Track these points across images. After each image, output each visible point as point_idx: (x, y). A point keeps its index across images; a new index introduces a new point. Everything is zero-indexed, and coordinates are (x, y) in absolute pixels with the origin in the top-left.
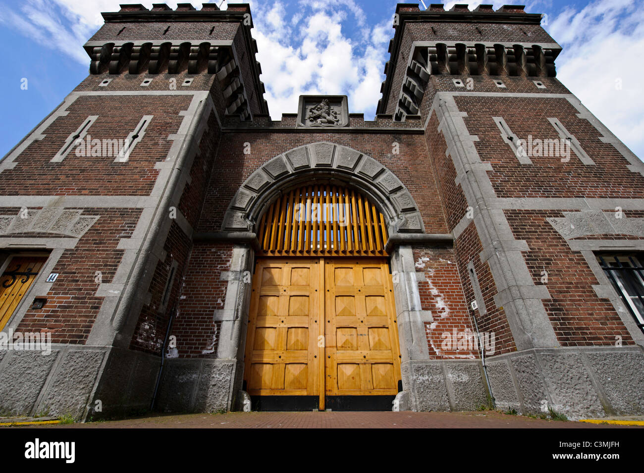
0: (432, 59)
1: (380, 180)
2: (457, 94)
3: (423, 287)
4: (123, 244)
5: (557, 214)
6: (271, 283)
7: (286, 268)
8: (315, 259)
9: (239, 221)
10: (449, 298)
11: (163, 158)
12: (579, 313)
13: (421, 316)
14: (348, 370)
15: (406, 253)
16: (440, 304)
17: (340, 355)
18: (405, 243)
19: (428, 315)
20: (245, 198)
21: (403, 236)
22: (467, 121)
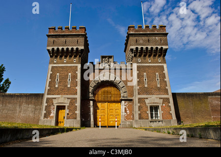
0: (134, 52)
1: (119, 84)
2: (138, 64)
3: (125, 108)
4: (76, 105)
5: (147, 98)
6: (97, 107)
7: (100, 104)
8: (106, 102)
9: (91, 95)
10: (130, 110)
11: (77, 86)
12: (143, 115)
13: (124, 114)
14: (112, 122)
15: (123, 102)
16: (128, 112)
17: (110, 120)
18: (123, 100)
19: (126, 113)
20: (91, 89)
21: (123, 98)
22: (138, 74)
